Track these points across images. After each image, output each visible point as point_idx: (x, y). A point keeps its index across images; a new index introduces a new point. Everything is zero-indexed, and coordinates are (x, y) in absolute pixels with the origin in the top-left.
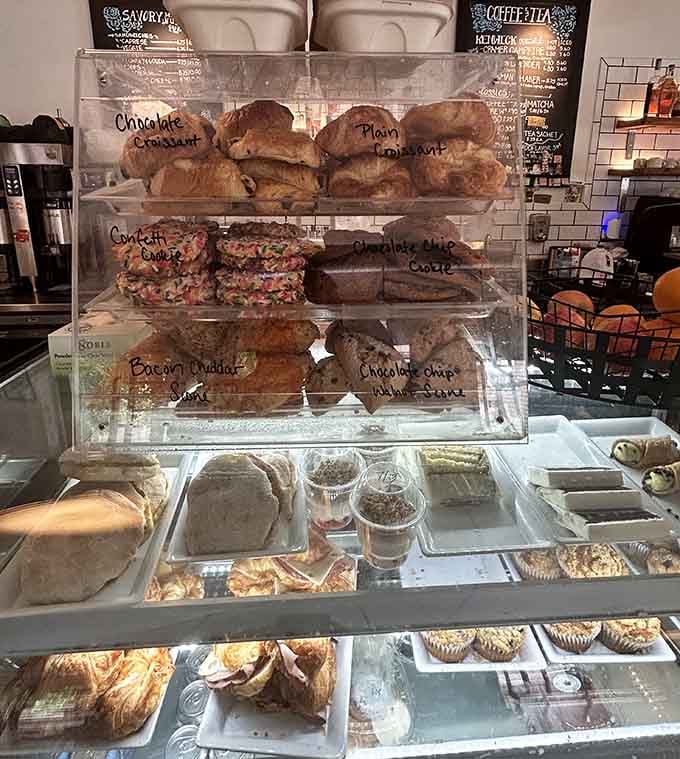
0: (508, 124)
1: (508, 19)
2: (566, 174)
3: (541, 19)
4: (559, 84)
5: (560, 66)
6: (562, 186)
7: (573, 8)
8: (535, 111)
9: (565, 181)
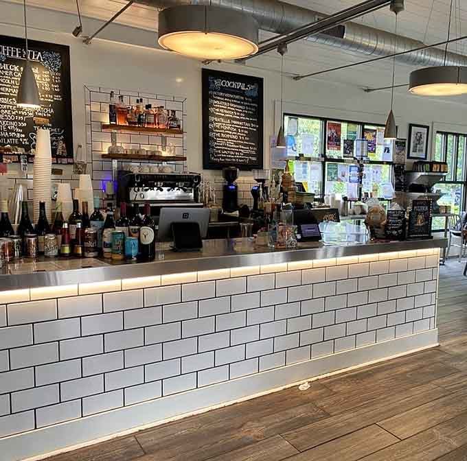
0: (20, 121)
1: (10, 54)
2: (70, 155)
3: (35, 57)
4: (55, 99)
5: (54, 88)
6: (69, 163)
7: (58, 54)
8: (40, 114)
9: (70, 160)
